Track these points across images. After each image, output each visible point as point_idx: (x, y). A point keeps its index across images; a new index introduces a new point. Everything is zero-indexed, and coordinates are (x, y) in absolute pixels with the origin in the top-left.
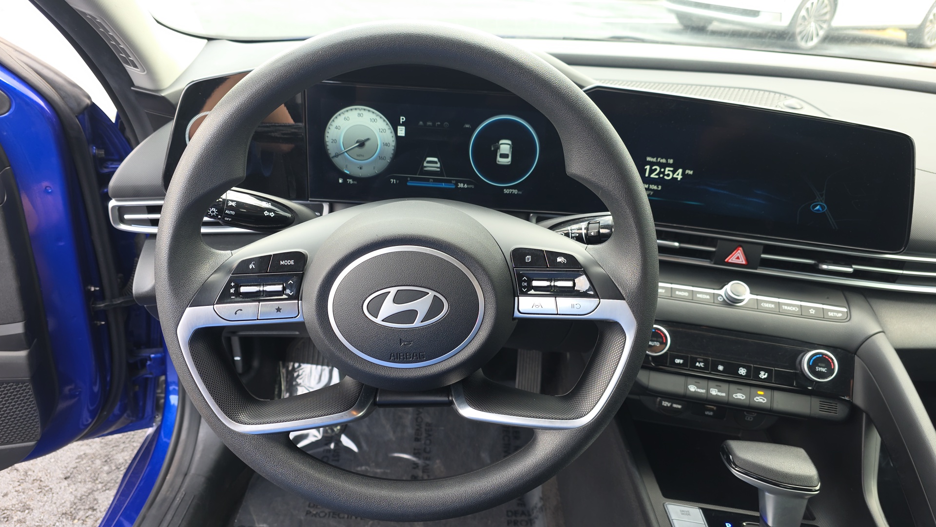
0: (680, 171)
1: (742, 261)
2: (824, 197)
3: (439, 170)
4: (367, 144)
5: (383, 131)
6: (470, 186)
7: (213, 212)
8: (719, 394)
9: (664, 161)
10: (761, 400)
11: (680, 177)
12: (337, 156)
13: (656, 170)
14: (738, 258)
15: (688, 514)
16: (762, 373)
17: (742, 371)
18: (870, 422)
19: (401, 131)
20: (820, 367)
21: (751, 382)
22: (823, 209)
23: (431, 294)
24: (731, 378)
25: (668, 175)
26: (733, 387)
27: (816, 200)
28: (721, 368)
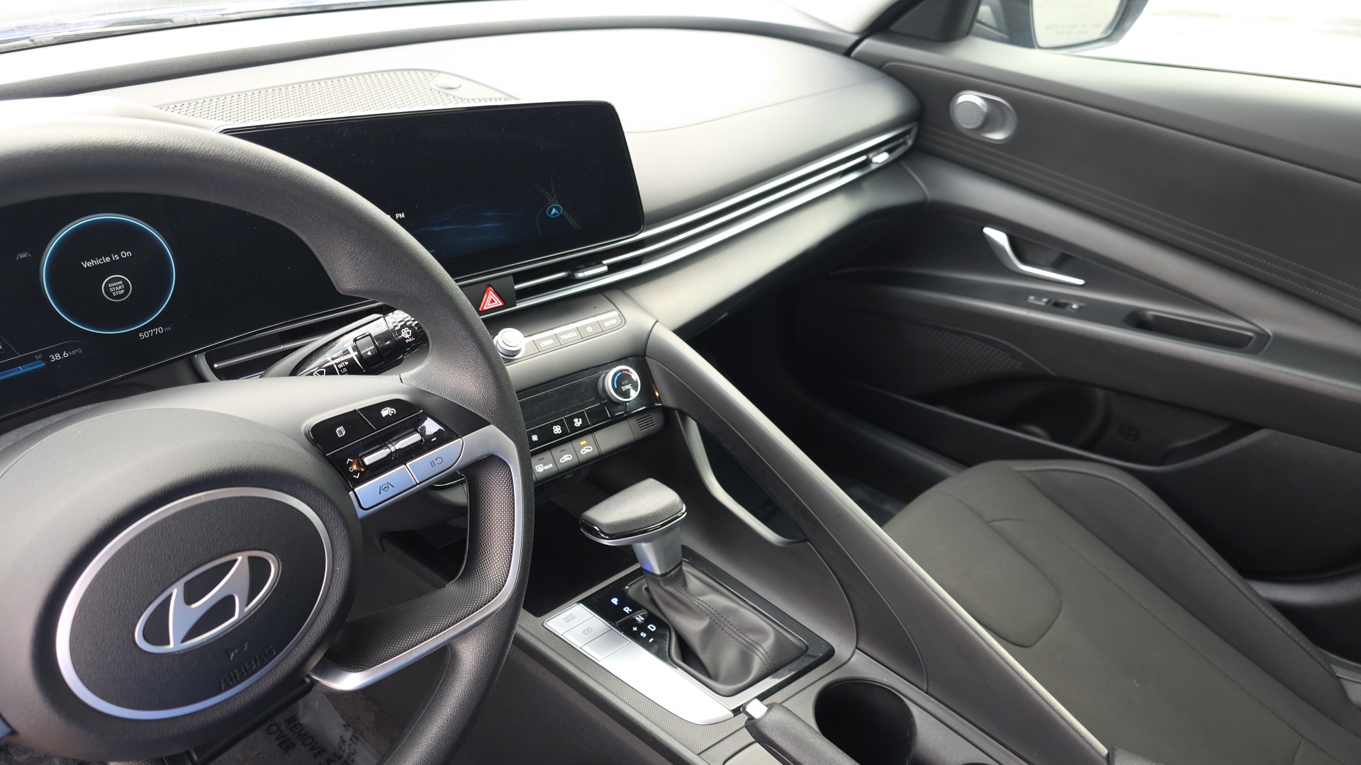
1: (498, 302)
2: (555, 196)
6: (74, 352)
8: (546, 467)
10: (588, 451)
14: (492, 301)
15: (573, 617)
16: (576, 420)
17: (557, 430)
18: (684, 415)
20: (625, 385)
21: (572, 435)
22: (559, 211)
23: (242, 557)
24: (549, 444)
26: (556, 452)
27: (549, 203)
28: (535, 438)
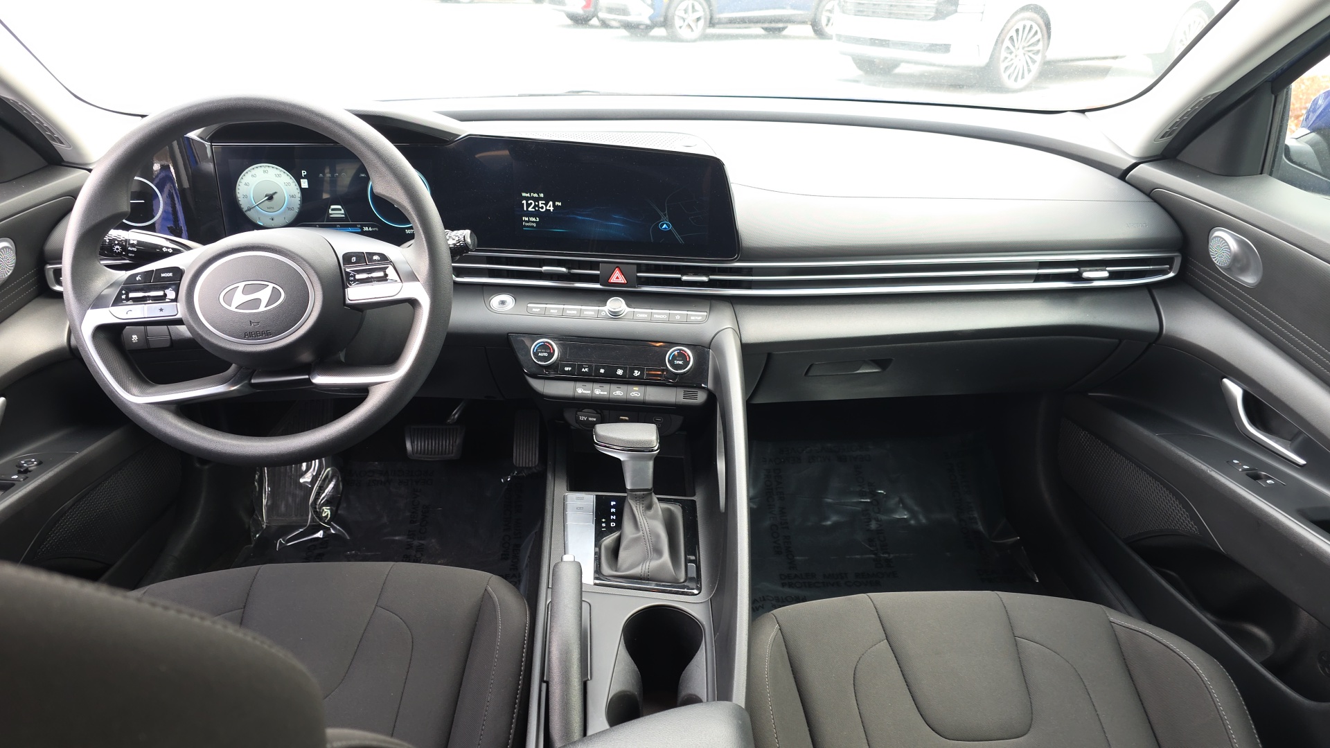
0: (551, 203)
1: (622, 280)
2: (667, 216)
3: (343, 216)
4: (274, 196)
5: (288, 184)
6: (374, 229)
7: (117, 249)
8: (602, 393)
9: (536, 195)
10: (637, 395)
11: (552, 209)
12: (249, 209)
13: (531, 203)
14: (617, 278)
15: (582, 499)
16: (636, 372)
17: (620, 372)
19: (305, 183)
20: (679, 361)
21: (627, 381)
22: (668, 227)
23: (271, 285)
24: (611, 379)
25: (542, 208)
26: (613, 386)
27: (662, 220)
28: (602, 371)
